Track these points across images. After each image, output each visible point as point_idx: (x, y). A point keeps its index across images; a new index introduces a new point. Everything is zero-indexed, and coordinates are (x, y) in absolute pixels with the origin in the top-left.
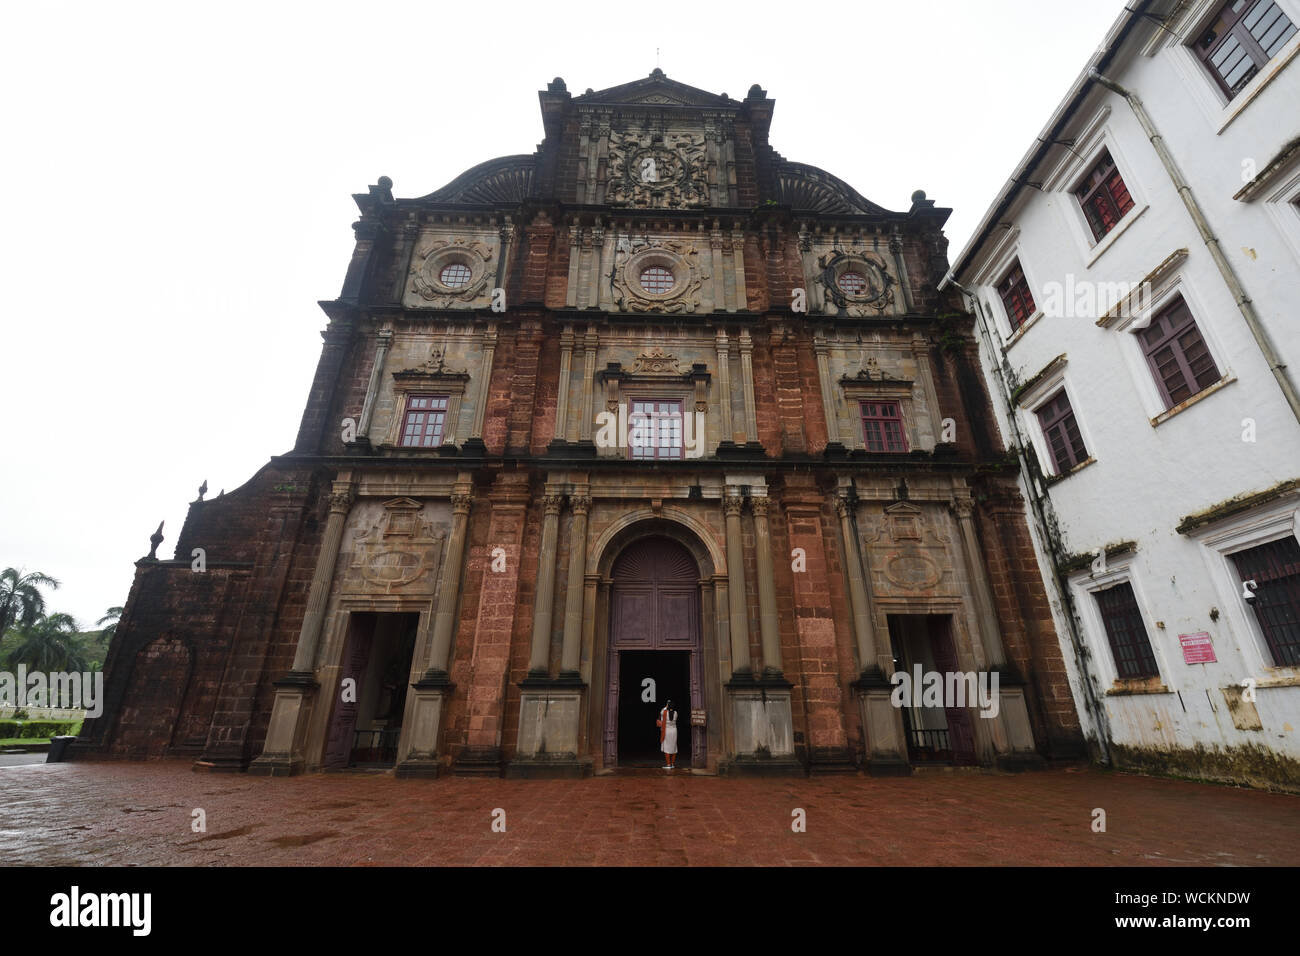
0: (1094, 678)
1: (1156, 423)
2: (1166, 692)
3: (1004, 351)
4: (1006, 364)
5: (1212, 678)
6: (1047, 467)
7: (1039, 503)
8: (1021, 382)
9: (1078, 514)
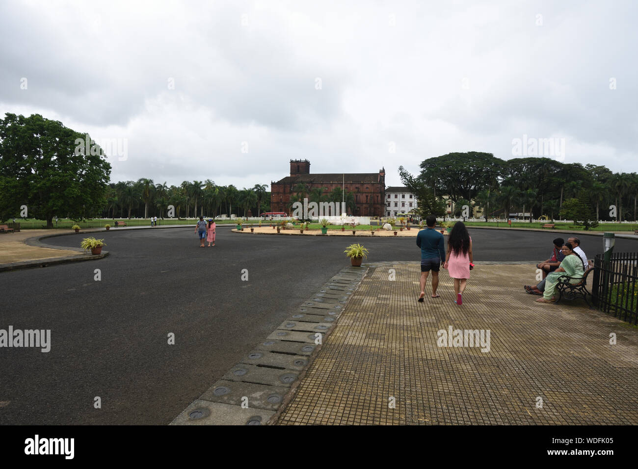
1: (394, 207)
4: (387, 199)
6: (387, 206)
8: (387, 201)
9: (388, 209)
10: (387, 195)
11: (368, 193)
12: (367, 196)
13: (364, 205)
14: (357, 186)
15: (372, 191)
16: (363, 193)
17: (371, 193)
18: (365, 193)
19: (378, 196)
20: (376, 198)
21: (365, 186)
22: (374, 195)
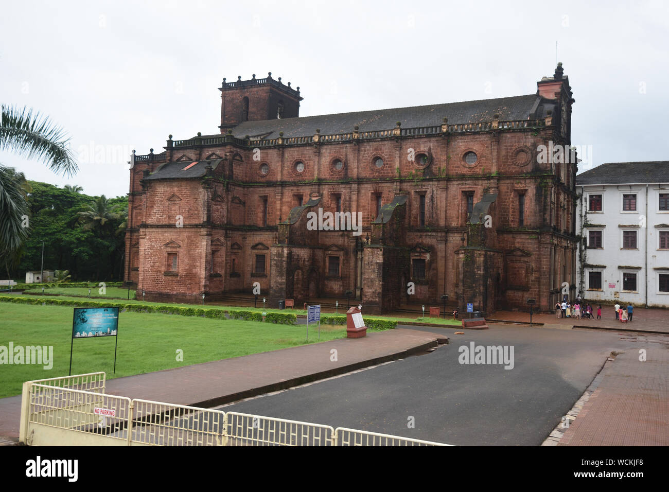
0: (584, 287)
1: (622, 249)
2: (603, 291)
3: (586, 213)
4: (585, 216)
5: (613, 290)
6: (588, 244)
7: (581, 251)
8: (589, 223)
9: (593, 257)
10: (587, 195)
11: (475, 178)
12: (469, 195)
13: (455, 239)
14: (424, 147)
15: (494, 170)
16: (448, 179)
17: (489, 178)
18: (462, 177)
19: (521, 194)
20: (511, 201)
21: (461, 145)
22: (505, 186)
